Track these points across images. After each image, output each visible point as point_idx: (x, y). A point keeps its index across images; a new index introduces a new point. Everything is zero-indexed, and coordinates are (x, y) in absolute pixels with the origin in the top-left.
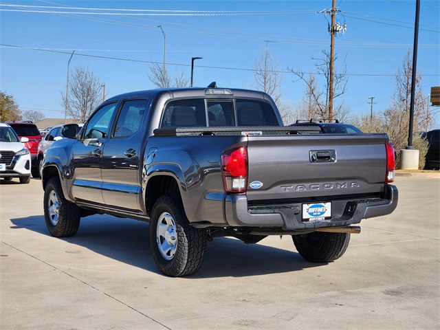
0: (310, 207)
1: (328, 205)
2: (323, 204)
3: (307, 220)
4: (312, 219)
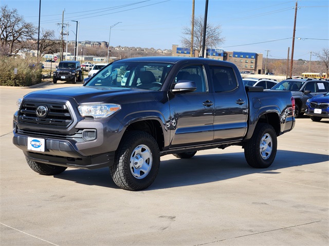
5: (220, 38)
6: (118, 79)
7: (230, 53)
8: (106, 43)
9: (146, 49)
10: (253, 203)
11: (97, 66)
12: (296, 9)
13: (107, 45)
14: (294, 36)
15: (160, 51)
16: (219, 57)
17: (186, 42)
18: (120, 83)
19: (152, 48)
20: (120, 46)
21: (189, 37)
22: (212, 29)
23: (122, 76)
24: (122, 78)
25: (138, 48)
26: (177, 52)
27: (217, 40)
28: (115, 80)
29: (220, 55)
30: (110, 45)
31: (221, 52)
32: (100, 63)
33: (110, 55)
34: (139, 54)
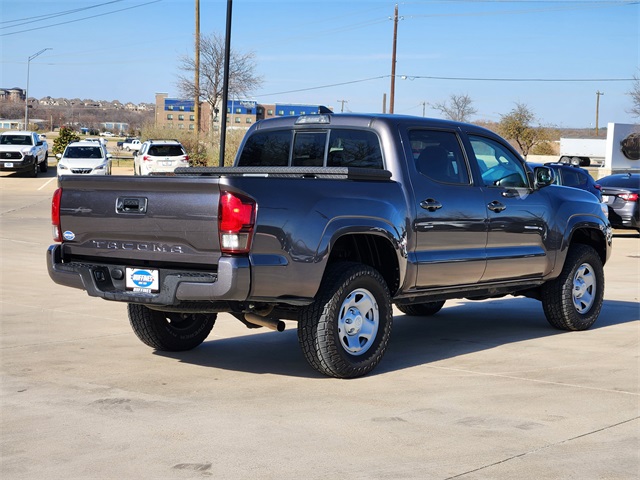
0: (136, 273)
1: (155, 273)
2: (149, 271)
3: (131, 289)
4: (137, 289)
5: (253, 77)
6: (51, 162)
7: (270, 107)
8: (21, 91)
9: (104, 103)
10: (374, 420)
11: (4, 136)
12: (396, 21)
13: (22, 94)
14: (394, 72)
15: (131, 107)
16: (249, 116)
17: (187, 86)
18: (55, 168)
19: (115, 102)
20: (49, 98)
21: (191, 76)
22: (238, 59)
23: (59, 155)
24: (59, 159)
25: (86, 101)
26: (167, 109)
27: (248, 81)
28: (44, 163)
29: (249, 111)
30: (29, 96)
31: (253, 106)
32: (8, 130)
33: (31, 116)
34: (89, 112)
